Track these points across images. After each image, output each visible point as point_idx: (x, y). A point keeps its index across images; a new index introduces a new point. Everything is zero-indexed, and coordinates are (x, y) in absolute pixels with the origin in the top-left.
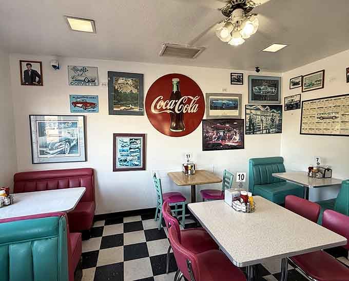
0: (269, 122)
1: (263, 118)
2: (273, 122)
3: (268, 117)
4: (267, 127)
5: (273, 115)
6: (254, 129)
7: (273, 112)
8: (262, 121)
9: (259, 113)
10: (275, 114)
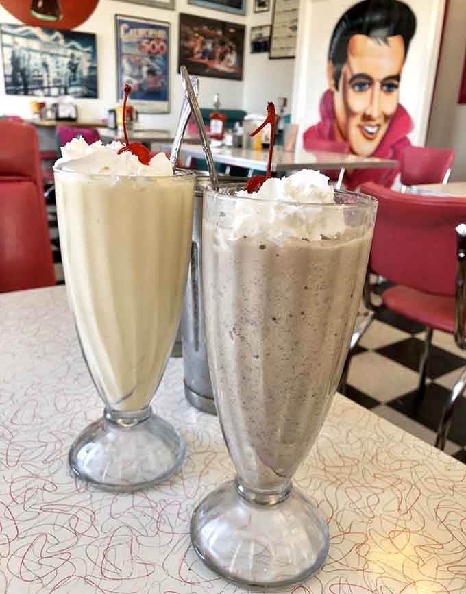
0: (65, 70)
1: (49, 60)
2: (74, 71)
3: (60, 59)
4: (60, 81)
5: (72, 56)
6: (26, 84)
7: (73, 48)
8: (45, 65)
9: (35, 45)
10: (77, 54)
